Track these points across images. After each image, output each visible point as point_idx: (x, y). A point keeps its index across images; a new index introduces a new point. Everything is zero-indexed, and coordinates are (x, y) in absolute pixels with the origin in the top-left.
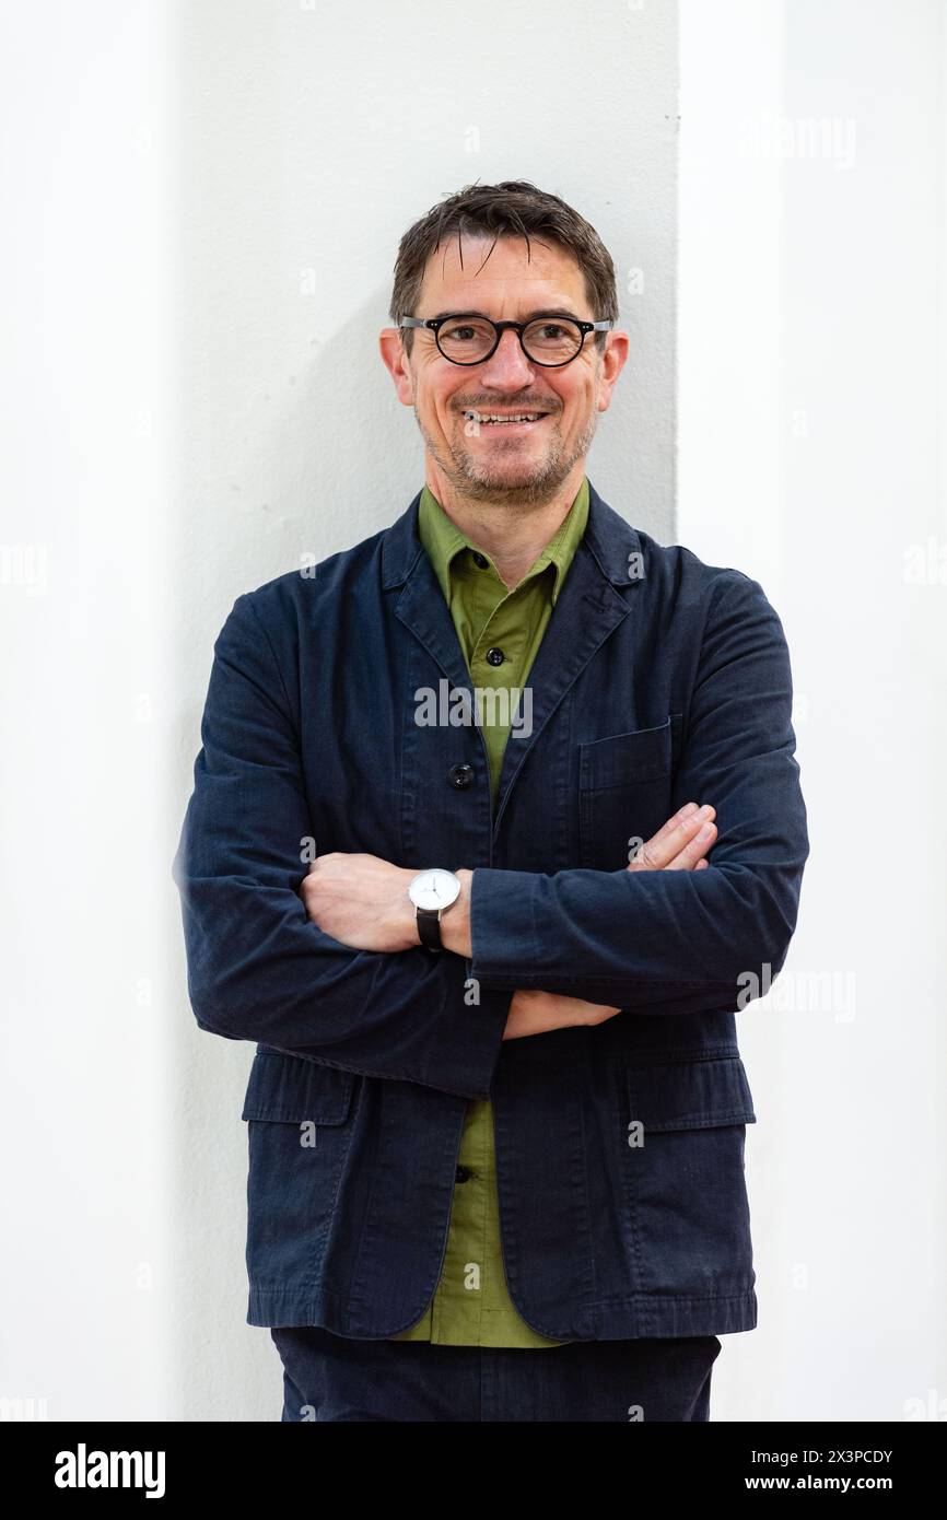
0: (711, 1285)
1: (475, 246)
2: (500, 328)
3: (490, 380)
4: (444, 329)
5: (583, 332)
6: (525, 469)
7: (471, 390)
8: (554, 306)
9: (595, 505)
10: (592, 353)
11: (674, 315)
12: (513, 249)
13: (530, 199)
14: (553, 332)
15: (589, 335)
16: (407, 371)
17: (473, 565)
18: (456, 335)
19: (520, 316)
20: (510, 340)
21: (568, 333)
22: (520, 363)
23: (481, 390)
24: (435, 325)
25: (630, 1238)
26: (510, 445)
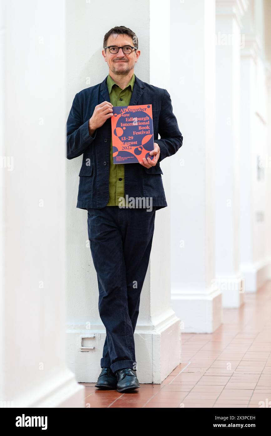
0: (156, 198)
1: (115, 35)
2: (119, 48)
3: (118, 56)
4: (110, 49)
5: (132, 48)
6: (123, 69)
7: (115, 58)
8: (128, 44)
9: (136, 78)
10: (134, 52)
11: (149, 50)
12: (121, 36)
13: (124, 28)
14: (127, 49)
15: (133, 49)
16: (106, 56)
17: (116, 87)
18: (112, 49)
19: (122, 46)
20: (121, 50)
21: (130, 49)
22: (122, 53)
23: (117, 58)
24: (109, 47)
25: (144, 191)
26: (121, 65)
